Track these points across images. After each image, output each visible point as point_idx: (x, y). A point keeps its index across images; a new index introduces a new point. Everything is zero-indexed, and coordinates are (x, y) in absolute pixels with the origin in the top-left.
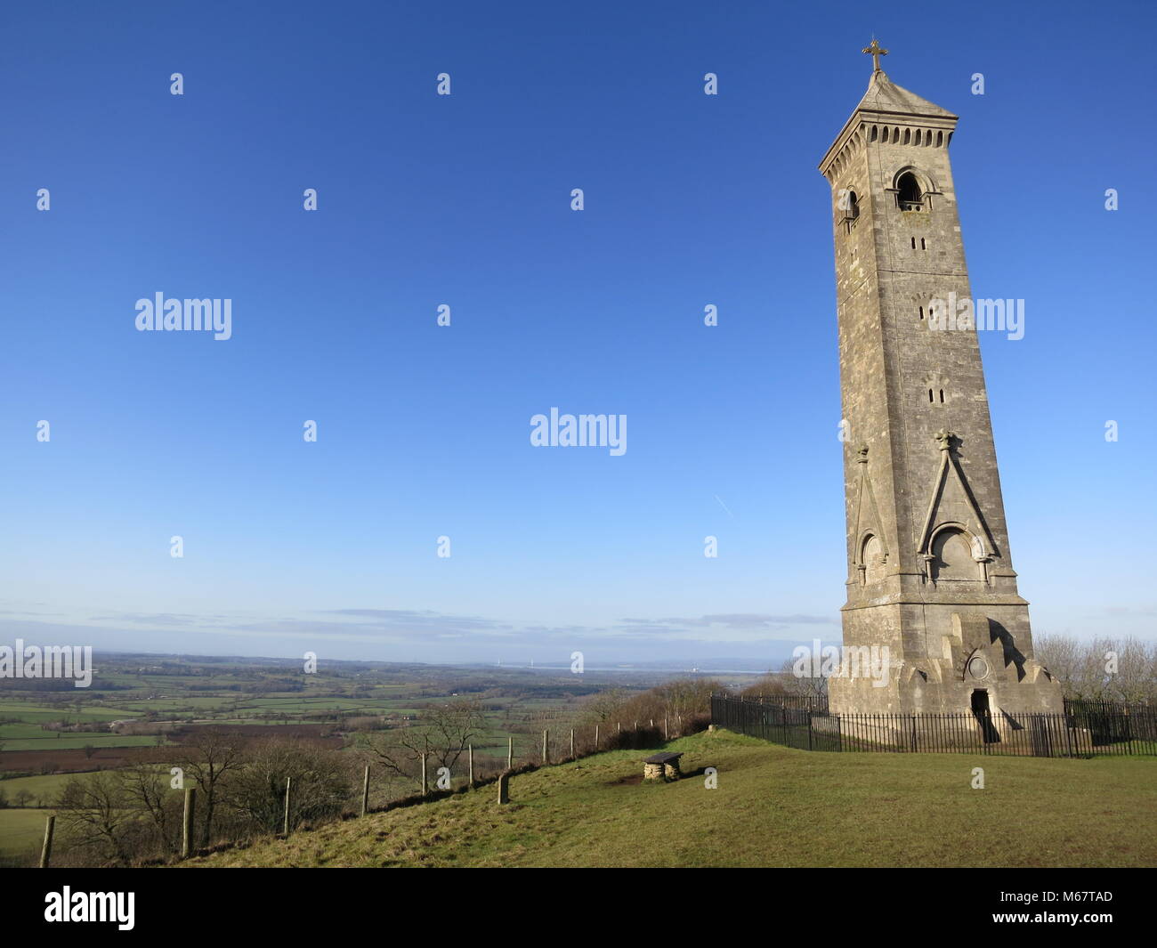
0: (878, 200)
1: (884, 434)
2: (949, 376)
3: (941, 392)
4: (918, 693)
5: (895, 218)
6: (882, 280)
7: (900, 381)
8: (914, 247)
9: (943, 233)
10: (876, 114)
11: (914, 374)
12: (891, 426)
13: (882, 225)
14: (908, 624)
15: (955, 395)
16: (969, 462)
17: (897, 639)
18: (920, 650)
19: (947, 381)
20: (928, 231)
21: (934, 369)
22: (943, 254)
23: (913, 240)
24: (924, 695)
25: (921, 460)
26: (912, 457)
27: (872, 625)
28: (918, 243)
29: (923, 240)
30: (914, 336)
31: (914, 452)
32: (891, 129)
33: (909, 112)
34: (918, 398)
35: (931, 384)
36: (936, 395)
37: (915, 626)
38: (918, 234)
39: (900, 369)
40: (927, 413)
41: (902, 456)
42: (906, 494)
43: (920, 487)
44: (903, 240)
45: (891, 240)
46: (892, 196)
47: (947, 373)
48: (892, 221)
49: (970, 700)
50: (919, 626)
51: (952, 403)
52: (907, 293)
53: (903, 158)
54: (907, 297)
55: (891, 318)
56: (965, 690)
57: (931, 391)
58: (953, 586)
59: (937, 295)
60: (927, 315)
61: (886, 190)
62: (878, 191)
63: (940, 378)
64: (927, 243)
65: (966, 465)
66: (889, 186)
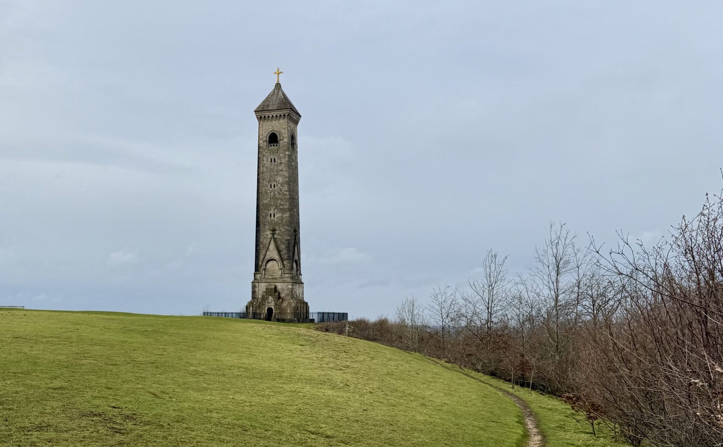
0: (261, 145)
2: (277, 208)
3: (274, 214)
4: (251, 309)
5: (266, 151)
6: (258, 175)
7: (261, 211)
8: (271, 162)
9: (282, 156)
11: (266, 209)
12: (257, 227)
13: (261, 156)
15: (278, 215)
18: (256, 296)
19: (276, 210)
20: (277, 155)
21: (272, 207)
22: (281, 163)
23: (271, 159)
24: (253, 309)
25: (265, 238)
26: (262, 237)
28: (273, 160)
30: (267, 195)
31: (263, 235)
32: (267, 116)
34: (266, 217)
35: (272, 212)
37: (256, 289)
38: (273, 157)
39: (261, 207)
40: (268, 222)
41: (259, 237)
42: (259, 248)
43: (264, 246)
44: (267, 160)
45: (263, 160)
46: (266, 143)
48: (264, 153)
49: (266, 310)
51: (277, 218)
52: (267, 180)
53: (271, 128)
54: (266, 182)
55: (261, 189)
56: (265, 307)
57: (271, 214)
58: (270, 277)
59: (277, 179)
60: (273, 187)
61: (263, 141)
62: (261, 142)
63: (274, 209)
64: (276, 159)
65: (279, 238)
66: (265, 139)
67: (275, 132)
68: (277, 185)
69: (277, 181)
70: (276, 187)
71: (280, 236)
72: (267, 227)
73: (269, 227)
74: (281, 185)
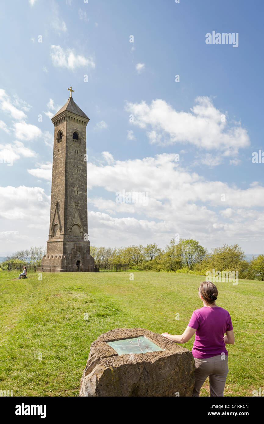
0: (68, 137)
1: (63, 200)
3: (77, 191)
4: (65, 261)
5: (72, 143)
6: (67, 160)
7: (68, 187)
8: (75, 152)
9: (82, 150)
10: (70, 113)
11: (72, 186)
12: (65, 199)
13: (68, 145)
14: (65, 246)
15: (80, 193)
16: (81, 209)
17: (61, 249)
18: (66, 252)
19: (79, 189)
20: (79, 149)
21: (76, 185)
23: (75, 150)
24: (67, 262)
25: (71, 208)
26: (69, 207)
27: (56, 246)
28: (76, 151)
29: (77, 151)
30: (73, 176)
31: (69, 206)
32: (74, 118)
33: (78, 114)
34: (72, 192)
35: (75, 189)
36: (76, 192)
37: (66, 246)
38: (77, 149)
39: (68, 184)
40: (73, 196)
41: (67, 206)
42: (67, 216)
43: (70, 214)
44: (73, 150)
45: (70, 149)
46: (72, 137)
47: (79, 187)
48: (70, 144)
49: (76, 263)
50: (67, 246)
51: (79, 195)
52: (72, 165)
53: (75, 127)
54: (72, 166)
55: (68, 171)
56: (75, 260)
58: (75, 238)
59: (79, 166)
60: (76, 171)
61: (70, 135)
62: (68, 135)
63: (78, 188)
64: (78, 152)
65: (81, 210)
66: (71, 134)
67: (78, 132)
68: (79, 171)
69: (79, 168)
70: (78, 171)
71: (81, 208)
72: (72, 200)
73: (74, 200)
74: (82, 171)
